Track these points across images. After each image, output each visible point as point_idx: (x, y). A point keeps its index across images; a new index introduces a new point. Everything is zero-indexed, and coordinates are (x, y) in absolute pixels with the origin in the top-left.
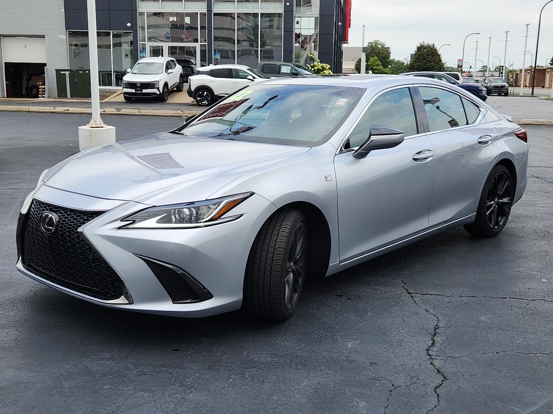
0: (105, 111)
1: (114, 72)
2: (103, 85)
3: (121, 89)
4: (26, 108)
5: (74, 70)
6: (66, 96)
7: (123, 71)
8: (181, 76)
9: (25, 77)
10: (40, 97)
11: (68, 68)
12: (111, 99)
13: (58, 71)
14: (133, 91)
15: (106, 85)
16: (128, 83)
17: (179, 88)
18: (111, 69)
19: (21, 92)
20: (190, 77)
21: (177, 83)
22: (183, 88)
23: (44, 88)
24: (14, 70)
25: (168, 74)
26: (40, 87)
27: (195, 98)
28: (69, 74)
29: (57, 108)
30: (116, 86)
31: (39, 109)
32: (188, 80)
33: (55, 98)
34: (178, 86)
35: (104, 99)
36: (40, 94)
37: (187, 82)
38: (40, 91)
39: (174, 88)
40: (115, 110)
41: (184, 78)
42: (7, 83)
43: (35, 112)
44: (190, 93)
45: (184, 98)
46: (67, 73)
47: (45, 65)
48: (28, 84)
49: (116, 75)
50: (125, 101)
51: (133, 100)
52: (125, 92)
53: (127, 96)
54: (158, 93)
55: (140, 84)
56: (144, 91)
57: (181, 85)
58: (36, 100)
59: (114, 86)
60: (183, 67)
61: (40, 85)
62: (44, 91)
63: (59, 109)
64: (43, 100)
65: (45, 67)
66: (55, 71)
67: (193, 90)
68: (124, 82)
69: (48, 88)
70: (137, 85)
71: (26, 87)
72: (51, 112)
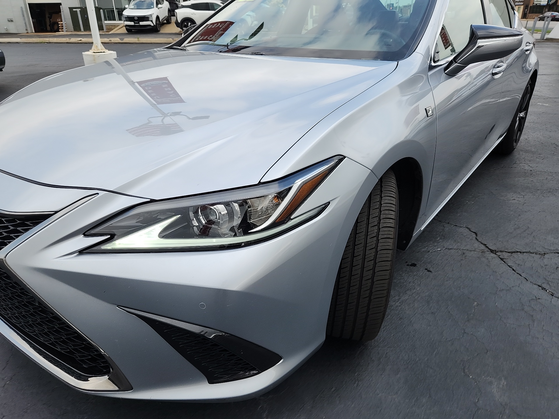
0: (111, 41)
1: (116, 9)
2: (108, 20)
3: (123, 23)
4: (47, 40)
5: (84, 8)
6: (80, 30)
7: (123, 8)
8: (169, 10)
9: (47, 16)
10: (60, 31)
11: (79, 6)
12: (115, 31)
13: (71, 9)
14: (132, 23)
15: (111, 20)
16: (128, 17)
17: (168, 21)
18: (113, 6)
19: (46, 28)
20: (176, 11)
21: (166, 17)
22: (171, 21)
23: (62, 24)
24: (39, 10)
25: (159, 9)
26: (59, 23)
27: (182, 28)
28: (80, 11)
29: (72, 39)
30: (119, 20)
31: (57, 40)
32: (174, 14)
33: (71, 32)
34: (167, 19)
35: (110, 31)
36: (60, 29)
37: (174, 16)
38: (60, 26)
39: (164, 21)
40: (119, 39)
41: (172, 12)
42: (34, 21)
43: (55, 43)
44: (178, 24)
45: (173, 28)
46: (78, 10)
47: (60, 4)
48: (50, 21)
49: (118, 11)
50: (127, 32)
51: (133, 32)
52: (126, 25)
53: (128, 28)
54: (152, 25)
55: (137, 17)
56: (142, 23)
57: (169, 18)
58: (57, 33)
59: (117, 20)
60: (170, 3)
61: (59, 22)
62: (62, 26)
63: (73, 40)
64: (62, 33)
65: (61, 6)
66: (69, 9)
67: (179, 21)
68: (124, 16)
69: (66, 24)
70: (135, 18)
71: (49, 24)
72: (67, 43)
